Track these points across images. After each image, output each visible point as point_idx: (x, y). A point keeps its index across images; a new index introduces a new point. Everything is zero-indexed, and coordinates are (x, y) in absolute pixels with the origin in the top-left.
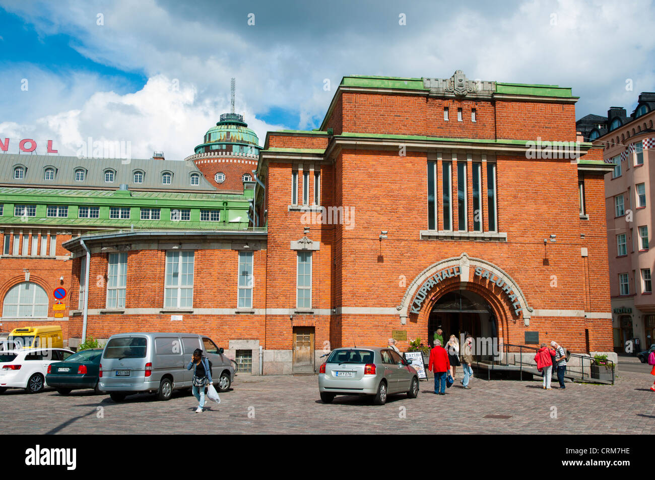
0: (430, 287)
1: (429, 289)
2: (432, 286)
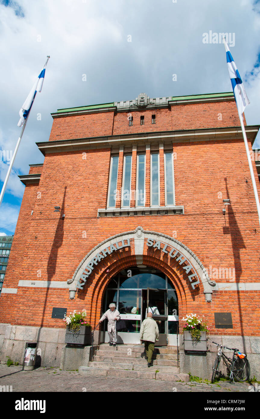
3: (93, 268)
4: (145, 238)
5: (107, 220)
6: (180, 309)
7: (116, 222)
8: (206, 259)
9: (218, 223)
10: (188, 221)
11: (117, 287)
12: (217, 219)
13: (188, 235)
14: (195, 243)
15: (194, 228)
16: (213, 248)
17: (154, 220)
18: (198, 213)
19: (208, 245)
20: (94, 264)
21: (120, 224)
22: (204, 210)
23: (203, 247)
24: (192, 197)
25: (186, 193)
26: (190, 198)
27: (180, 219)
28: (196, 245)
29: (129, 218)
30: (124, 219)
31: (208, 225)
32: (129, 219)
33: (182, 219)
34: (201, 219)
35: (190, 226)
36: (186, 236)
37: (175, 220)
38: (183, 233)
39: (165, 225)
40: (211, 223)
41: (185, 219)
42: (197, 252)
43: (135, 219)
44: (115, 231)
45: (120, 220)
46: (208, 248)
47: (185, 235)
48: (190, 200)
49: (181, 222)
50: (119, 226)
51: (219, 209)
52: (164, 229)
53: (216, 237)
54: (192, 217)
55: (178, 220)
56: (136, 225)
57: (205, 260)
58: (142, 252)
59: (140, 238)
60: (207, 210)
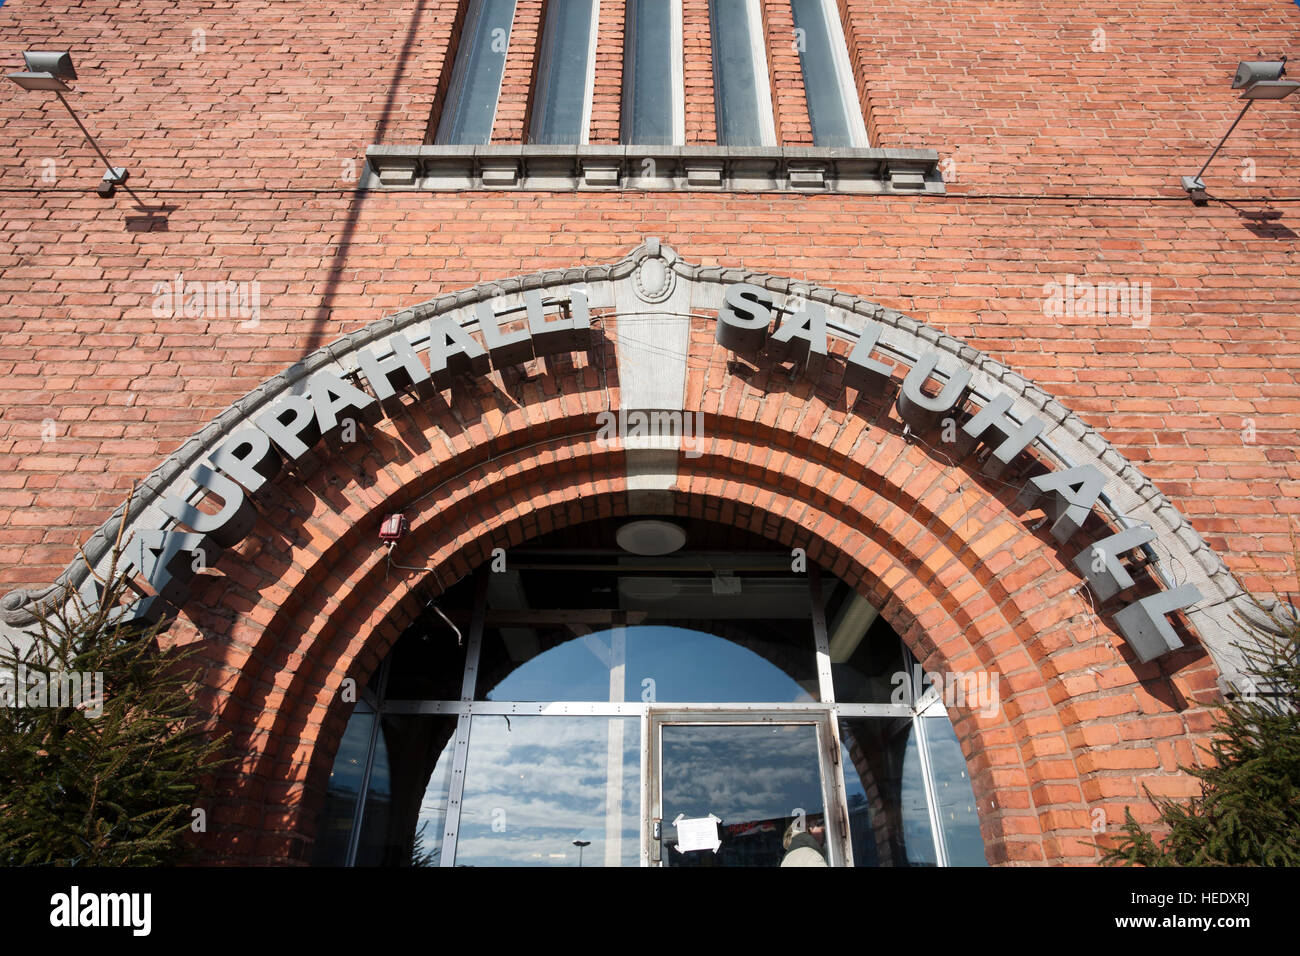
0: (311, 433)
1: (296, 449)
2: (327, 424)
3: (256, 482)
4: (693, 309)
5: (426, 205)
6: (1024, 845)
7: (486, 216)
8: (1159, 446)
9: (1178, 245)
10: (981, 231)
11: (456, 696)
12: (1161, 228)
13: (995, 303)
14: (1057, 345)
15: (1029, 267)
16: (1194, 382)
17: (751, 216)
18: (1036, 190)
19: (1148, 361)
20: (275, 452)
21: (514, 230)
22: (1068, 180)
23: (1122, 375)
24: (975, 121)
25: (933, 102)
26: (967, 122)
27: (926, 218)
28: (1063, 360)
29: (581, 201)
30: (544, 205)
31: (1118, 255)
32: (581, 205)
33: (941, 219)
34: (1060, 221)
35: (997, 253)
36: (984, 305)
37: (893, 220)
38: (959, 289)
39: (832, 243)
40: (1133, 245)
41: (958, 218)
42: (1084, 401)
43: (621, 206)
44: (477, 263)
45: (517, 207)
46: (1151, 376)
47: (980, 304)
48: (966, 131)
49: (936, 230)
50: (505, 240)
51: (1158, 181)
52: (825, 263)
53: (1189, 317)
54: (998, 208)
55: (914, 219)
56: (625, 239)
57: (1158, 449)
58: (680, 391)
59: (657, 308)
60: (1082, 181)
